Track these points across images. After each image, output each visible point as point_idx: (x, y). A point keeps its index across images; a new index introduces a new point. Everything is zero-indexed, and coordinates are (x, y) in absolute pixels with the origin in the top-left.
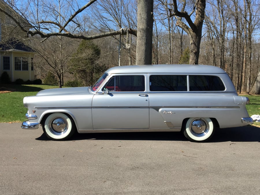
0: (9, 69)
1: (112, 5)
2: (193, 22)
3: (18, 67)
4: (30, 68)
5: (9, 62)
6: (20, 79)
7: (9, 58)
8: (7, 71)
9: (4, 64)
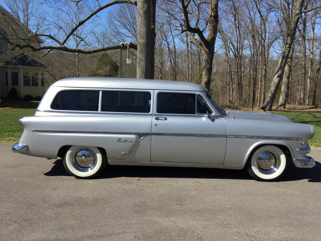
0: (18, 85)
1: (129, 21)
2: (206, 38)
3: (27, 83)
4: (40, 84)
5: (18, 77)
6: (29, 95)
7: (17, 73)
8: (16, 87)
9: (12, 80)
